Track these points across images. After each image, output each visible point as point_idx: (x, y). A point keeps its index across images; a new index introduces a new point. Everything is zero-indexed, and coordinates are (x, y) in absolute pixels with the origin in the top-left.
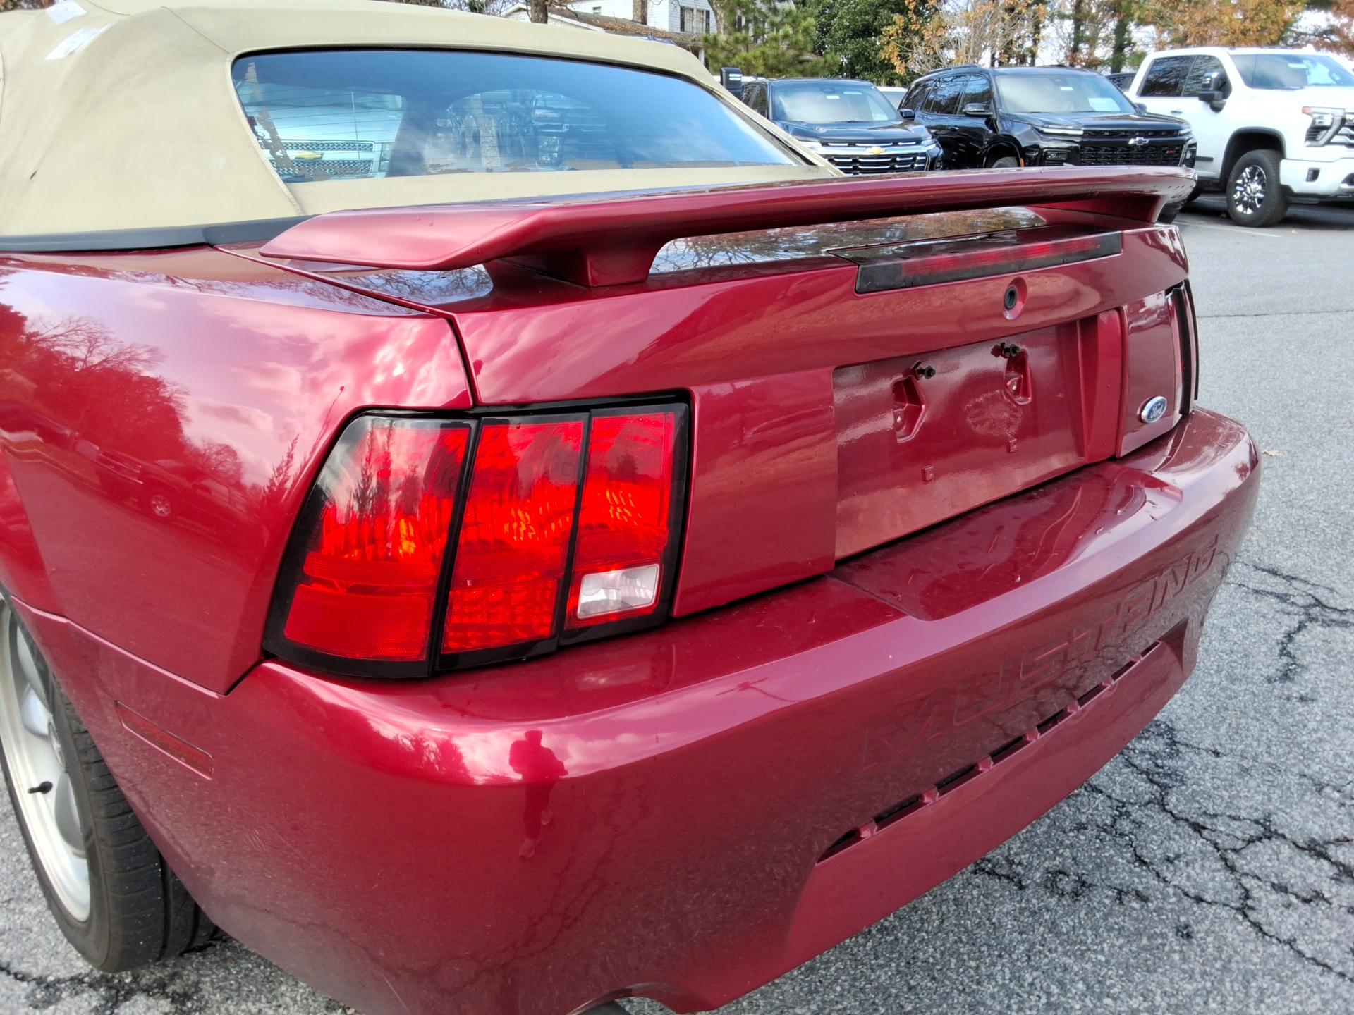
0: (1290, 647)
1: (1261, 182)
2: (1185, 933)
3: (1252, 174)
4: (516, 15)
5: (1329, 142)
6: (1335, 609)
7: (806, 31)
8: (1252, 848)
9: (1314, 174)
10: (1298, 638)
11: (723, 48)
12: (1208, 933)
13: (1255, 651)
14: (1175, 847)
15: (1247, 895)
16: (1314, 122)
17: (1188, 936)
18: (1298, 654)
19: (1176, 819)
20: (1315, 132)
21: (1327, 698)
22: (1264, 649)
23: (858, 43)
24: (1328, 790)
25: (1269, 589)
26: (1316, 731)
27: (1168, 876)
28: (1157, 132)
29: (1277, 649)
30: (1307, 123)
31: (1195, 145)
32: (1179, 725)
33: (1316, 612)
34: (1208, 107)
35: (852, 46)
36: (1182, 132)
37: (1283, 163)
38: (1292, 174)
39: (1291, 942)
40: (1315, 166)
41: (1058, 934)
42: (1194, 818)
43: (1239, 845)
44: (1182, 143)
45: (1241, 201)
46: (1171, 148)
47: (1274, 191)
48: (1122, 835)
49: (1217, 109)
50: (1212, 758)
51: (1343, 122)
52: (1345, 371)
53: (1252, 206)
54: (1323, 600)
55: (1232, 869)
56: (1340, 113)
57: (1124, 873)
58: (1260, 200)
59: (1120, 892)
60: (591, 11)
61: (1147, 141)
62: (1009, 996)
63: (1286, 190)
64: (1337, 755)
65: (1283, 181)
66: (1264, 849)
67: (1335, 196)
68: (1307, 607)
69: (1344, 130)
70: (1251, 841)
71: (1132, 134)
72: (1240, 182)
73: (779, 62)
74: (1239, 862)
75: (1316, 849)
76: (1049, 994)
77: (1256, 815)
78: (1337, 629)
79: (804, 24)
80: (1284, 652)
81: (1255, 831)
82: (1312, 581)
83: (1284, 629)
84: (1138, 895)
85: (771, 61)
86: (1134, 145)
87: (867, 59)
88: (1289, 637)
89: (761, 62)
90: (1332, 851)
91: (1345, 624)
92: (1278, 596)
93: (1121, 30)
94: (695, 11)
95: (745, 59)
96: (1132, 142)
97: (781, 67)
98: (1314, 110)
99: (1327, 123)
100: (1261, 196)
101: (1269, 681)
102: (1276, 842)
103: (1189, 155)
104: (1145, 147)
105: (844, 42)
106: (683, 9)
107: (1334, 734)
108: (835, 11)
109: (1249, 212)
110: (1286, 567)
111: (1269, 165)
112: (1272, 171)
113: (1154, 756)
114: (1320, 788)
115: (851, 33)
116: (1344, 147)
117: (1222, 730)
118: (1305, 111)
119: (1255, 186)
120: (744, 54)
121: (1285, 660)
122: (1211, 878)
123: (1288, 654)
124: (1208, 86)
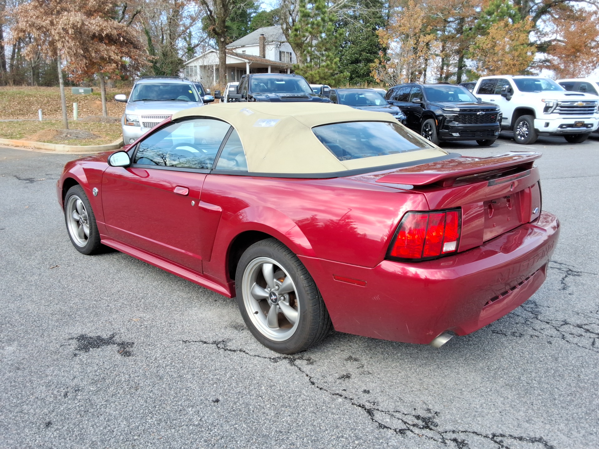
0: (564, 281)
1: (527, 127)
2: (550, 343)
3: (523, 124)
4: (211, 54)
5: (552, 112)
6: (575, 272)
7: (336, 63)
8: (562, 326)
9: (547, 125)
10: (566, 279)
11: (302, 70)
12: (555, 343)
13: (554, 283)
14: (543, 327)
15: (563, 336)
16: (546, 105)
17: (551, 343)
18: (566, 283)
19: (541, 321)
20: (547, 109)
21: (577, 294)
22: (556, 282)
23: (353, 66)
24: (580, 314)
25: (555, 267)
26: (575, 301)
27: (543, 332)
28: (487, 110)
29: (560, 282)
30: (544, 105)
31: (502, 114)
32: (537, 301)
33: (570, 272)
34: (505, 99)
35: (351, 67)
36: (497, 109)
37: (535, 120)
38: (539, 124)
39: (576, 344)
40: (547, 121)
41: (518, 344)
42: (546, 321)
43: (559, 326)
44: (497, 113)
45: (519, 134)
46: (493, 115)
47: (532, 131)
48: (528, 325)
49: (508, 99)
50: (548, 308)
51: (557, 105)
52: (567, 200)
53: (524, 136)
54: (571, 269)
55: (558, 331)
56: (555, 102)
57: (531, 332)
58: (527, 134)
59: (531, 336)
60: (241, 52)
61: (484, 113)
62: (511, 355)
63: (537, 131)
64: (581, 307)
65: (535, 127)
66: (565, 326)
67: (556, 133)
68: (567, 271)
69: (558, 108)
70: (562, 325)
71: (478, 110)
72: (519, 127)
73: (325, 75)
74: (560, 329)
75: (580, 326)
76: (520, 355)
77: (562, 320)
78: (577, 277)
79: (335, 60)
80: (562, 283)
81: (562, 323)
82: (568, 264)
83: (561, 277)
84: (536, 336)
85: (322, 75)
86: (479, 115)
87: (357, 72)
88: (563, 279)
89: (317, 75)
90: (583, 326)
91: (579, 275)
92: (558, 269)
93: (461, 60)
94: (285, 53)
95: (311, 74)
96: (478, 113)
97: (326, 77)
98: (546, 100)
99: (551, 105)
100: (527, 133)
101: (560, 290)
102: (569, 325)
103: (499, 118)
104: (483, 115)
105: (347, 65)
106: (280, 52)
107: (580, 302)
108: (343, 53)
109: (523, 138)
110: (559, 261)
111: (530, 121)
112: (531, 123)
113: (532, 308)
114: (578, 314)
115: (350, 62)
116: (558, 114)
117: (549, 302)
118: (543, 101)
119: (525, 129)
120: (311, 72)
121: (563, 285)
122: (554, 332)
123: (564, 283)
124: (505, 91)
